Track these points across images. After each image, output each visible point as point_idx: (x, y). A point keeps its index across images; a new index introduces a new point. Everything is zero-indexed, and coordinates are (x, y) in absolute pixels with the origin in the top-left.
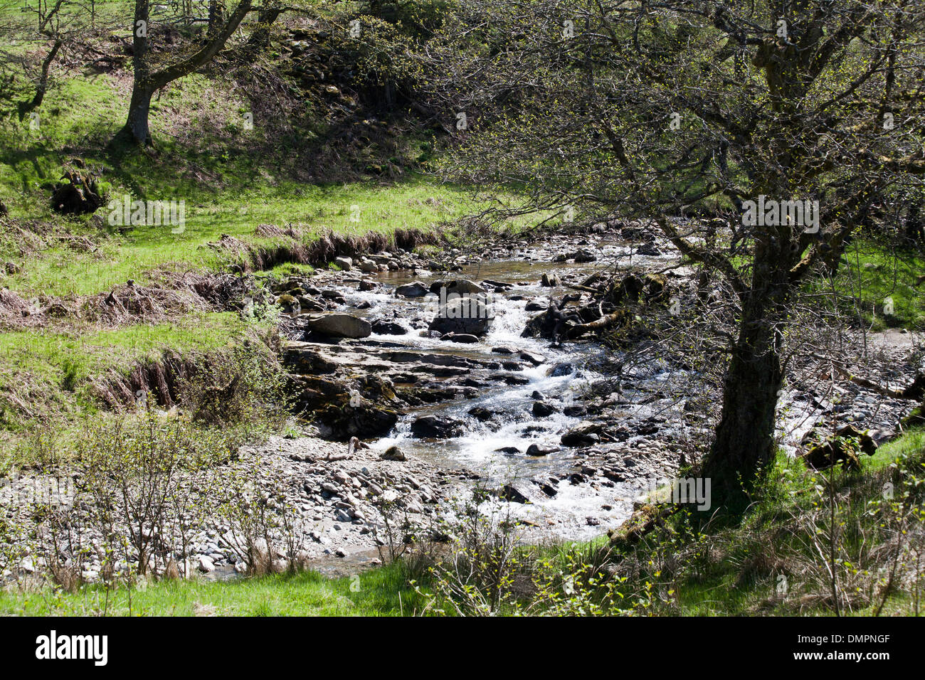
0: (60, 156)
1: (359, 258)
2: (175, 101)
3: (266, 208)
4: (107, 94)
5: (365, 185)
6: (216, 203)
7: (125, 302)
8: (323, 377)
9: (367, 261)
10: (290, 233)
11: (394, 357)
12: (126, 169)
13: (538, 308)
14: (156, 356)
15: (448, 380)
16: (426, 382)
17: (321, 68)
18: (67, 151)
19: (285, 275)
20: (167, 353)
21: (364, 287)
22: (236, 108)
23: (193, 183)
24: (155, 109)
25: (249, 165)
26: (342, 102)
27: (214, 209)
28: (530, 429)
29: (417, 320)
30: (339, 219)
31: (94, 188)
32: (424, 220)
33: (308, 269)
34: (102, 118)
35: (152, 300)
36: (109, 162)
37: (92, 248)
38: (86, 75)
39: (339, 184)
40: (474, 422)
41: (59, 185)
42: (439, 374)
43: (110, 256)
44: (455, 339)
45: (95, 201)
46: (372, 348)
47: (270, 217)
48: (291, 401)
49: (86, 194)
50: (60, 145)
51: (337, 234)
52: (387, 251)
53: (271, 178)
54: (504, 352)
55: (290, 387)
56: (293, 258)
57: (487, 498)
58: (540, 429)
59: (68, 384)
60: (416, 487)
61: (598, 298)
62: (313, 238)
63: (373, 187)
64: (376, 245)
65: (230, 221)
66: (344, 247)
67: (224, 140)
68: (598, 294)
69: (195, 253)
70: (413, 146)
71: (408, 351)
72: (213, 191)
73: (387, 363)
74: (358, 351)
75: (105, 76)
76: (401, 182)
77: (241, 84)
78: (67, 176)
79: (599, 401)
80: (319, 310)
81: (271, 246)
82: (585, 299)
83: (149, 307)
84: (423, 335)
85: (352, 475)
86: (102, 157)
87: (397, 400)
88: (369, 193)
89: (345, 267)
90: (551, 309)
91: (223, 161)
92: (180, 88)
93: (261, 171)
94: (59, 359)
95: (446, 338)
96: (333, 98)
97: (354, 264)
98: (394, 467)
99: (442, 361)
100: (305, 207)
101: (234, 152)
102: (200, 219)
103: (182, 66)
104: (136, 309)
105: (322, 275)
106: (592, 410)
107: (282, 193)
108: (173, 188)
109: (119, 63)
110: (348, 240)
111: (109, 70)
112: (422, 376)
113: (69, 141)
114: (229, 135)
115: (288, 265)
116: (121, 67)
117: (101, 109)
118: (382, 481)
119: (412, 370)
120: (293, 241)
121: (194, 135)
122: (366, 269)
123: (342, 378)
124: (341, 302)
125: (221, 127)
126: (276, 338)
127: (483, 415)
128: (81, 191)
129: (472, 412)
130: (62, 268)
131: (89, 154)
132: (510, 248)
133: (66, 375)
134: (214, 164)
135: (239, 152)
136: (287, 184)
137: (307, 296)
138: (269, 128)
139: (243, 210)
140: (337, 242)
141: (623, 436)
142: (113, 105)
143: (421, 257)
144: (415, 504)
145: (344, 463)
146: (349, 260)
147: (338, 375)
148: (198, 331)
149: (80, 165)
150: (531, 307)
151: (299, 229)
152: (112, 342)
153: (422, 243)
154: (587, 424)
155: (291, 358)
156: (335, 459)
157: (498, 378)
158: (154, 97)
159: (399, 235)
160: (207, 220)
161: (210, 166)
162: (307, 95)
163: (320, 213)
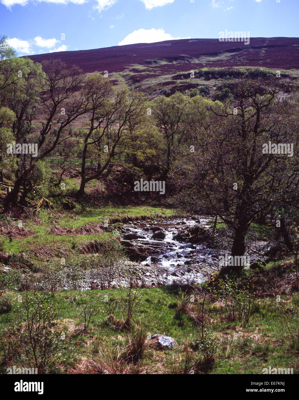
0: (64, 197)
1: (133, 222)
2: (90, 185)
3: (111, 210)
4: (75, 183)
5: (133, 206)
6: (100, 209)
7: (85, 230)
8: (130, 248)
9: (135, 223)
10: (118, 216)
11: (144, 244)
12: (79, 200)
13: (175, 234)
14: (93, 242)
15: (157, 249)
16: (152, 249)
17: (123, 179)
18: (66, 195)
19: (117, 225)
20: (95, 241)
21: (135, 228)
22: (104, 187)
23: (95, 204)
24: (86, 186)
25: (107, 200)
26: (127, 187)
27: (100, 210)
28: (177, 260)
29: (148, 236)
30: (129, 213)
31: (73, 204)
32: (147, 214)
33: (122, 224)
34: (74, 188)
35: (91, 229)
36: (76, 198)
37: (74, 218)
38: (70, 178)
39: (127, 205)
40: (164, 258)
41: (65, 203)
42: (154, 248)
43: (79, 219)
44: (157, 240)
45: (73, 207)
46: (139, 242)
47: (113, 212)
48: (124, 253)
49: (71, 205)
50: (64, 194)
51: (129, 216)
52: (140, 220)
53: (111, 203)
54: (169, 243)
55: (124, 250)
56: (119, 221)
57: (169, 275)
58: (179, 260)
59: (73, 248)
60: (153, 272)
61: (189, 232)
62: (123, 217)
63: (135, 206)
64: (137, 219)
65: (104, 213)
66: (130, 219)
67: (101, 194)
68: (189, 231)
69: (98, 219)
70: (143, 197)
71: (148, 242)
72: (99, 206)
73: (143, 245)
74: (136, 242)
75: (74, 178)
76: (141, 205)
77: (105, 182)
78: (67, 201)
79: (191, 255)
80: (126, 233)
81: (114, 218)
82: (186, 232)
83: (91, 231)
84: (150, 239)
85: (140, 269)
86: (74, 197)
87: (146, 253)
88: (134, 207)
89: (130, 224)
90: (178, 234)
91: (101, 199)
92: (91, 182)
93: (110, 202)
94: (71, 242)
95: (155, 240)
96: (125, 186)
97: (132, 223)
98: (148, 268)
99: (155, 245)
100: (120, 210)
101: (103, 197)
102: (97, 212)
103: (93, 177)
104: (87, 231)
105: (125, 225)
106: (191, 257)
107: (114, 207)
108: (90, 205)
109: (78, 176)
110: (131, 218)
111: (75, 177)
112: (151, 248)
113: (66, 193)
114: (102, 193)
115: (118, 223)
116: (78, 177)
117: (74, 186)
118: (146, 271)
119: (149, 247)
120: (119, 218)
121: (95, 193)
122: (135, 224)
123: (135, 248)
124: (131, 231)
125: (100, 191)
126: (119, 239)
127: (166, 257)
128: (70, 205)
129: (164, 256)
130: (68, 222)
131: (71, 196)
132: (166, 221)
133: (73, 245)
134: (99, 200)
135: (105, 197)
136: (115, 205)
137: (123, 230)
138: (111, 192)
139: (106, 210)
140: (129, 218)
141: (198, 262)
142: (76, 185)
143: (147, 222)
144: (154, 276)
145: (138, 267)
146: (131, 222)
147: (134, 247)
148: (102, 236)
149: (69, 199)
150: (173, 233)
151: (120, 215)
152: (83, 238)
153: (147, 219)
154: (190, 260)
155: (123, 243)
156: (135, 266)
157: (168, 249)
158: (86, 184)
159: (142, 217)
160: (99, 212)
161: (98, 200)
162: (119, 185)
163: (124, 212)
